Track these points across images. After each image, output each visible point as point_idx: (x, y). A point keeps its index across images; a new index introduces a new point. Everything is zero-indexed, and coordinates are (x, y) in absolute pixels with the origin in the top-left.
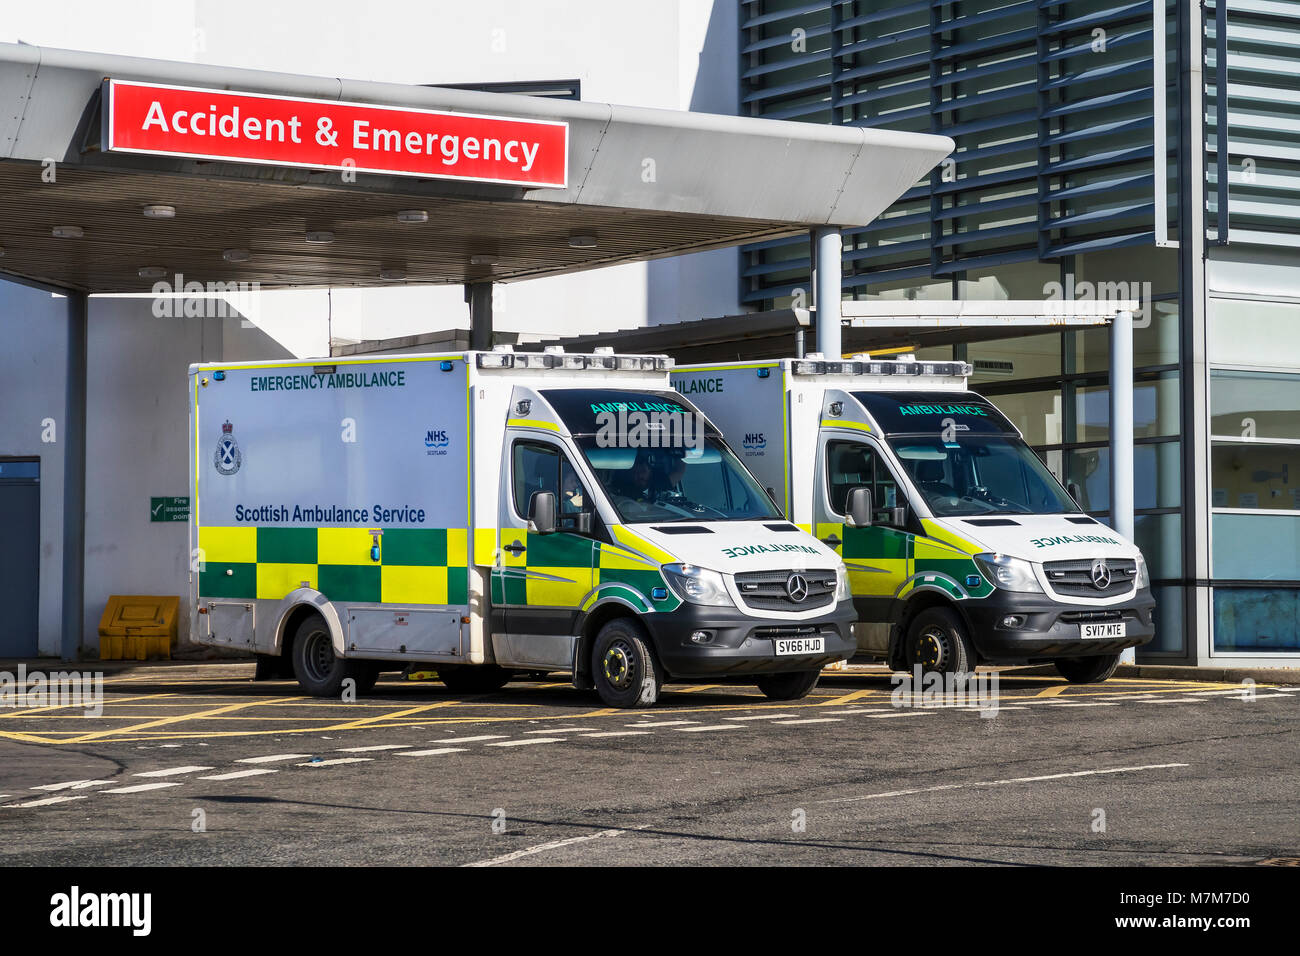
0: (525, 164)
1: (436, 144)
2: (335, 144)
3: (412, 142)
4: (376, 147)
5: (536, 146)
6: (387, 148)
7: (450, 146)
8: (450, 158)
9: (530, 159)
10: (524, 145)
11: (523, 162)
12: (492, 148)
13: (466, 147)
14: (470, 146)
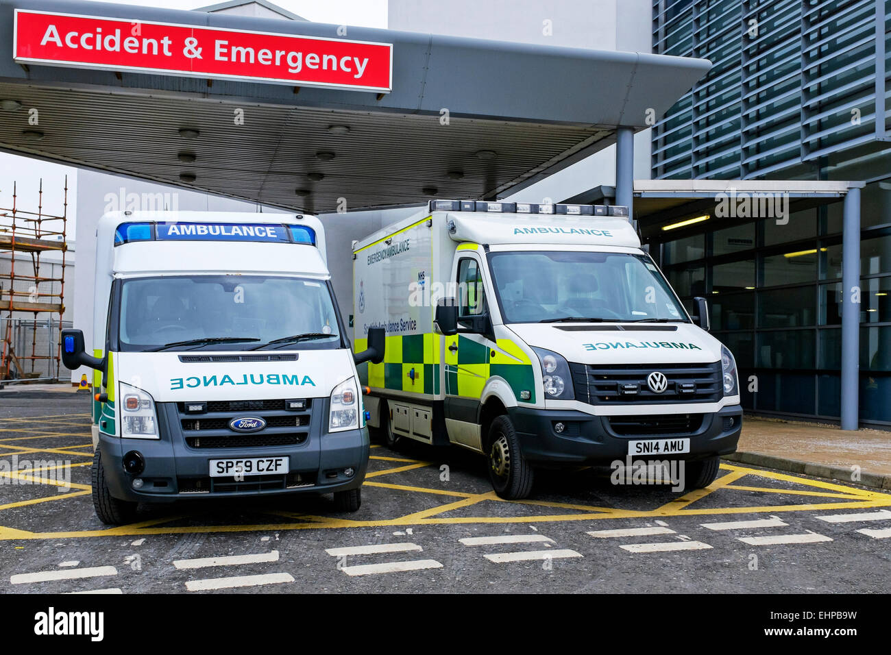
0: (357, 73)
1: (284, 58)
2: (200, 57)
3: (264, 56)
4: (234, 59)
5: (366, 61)
6: (243, 60)
7: (295, 59)
8: (296, 68)
9: (361, 70)
10: (356, 60)
11: (355, 71)
12: (330, 61)
13: (308, 61)
14: (312, 60)
